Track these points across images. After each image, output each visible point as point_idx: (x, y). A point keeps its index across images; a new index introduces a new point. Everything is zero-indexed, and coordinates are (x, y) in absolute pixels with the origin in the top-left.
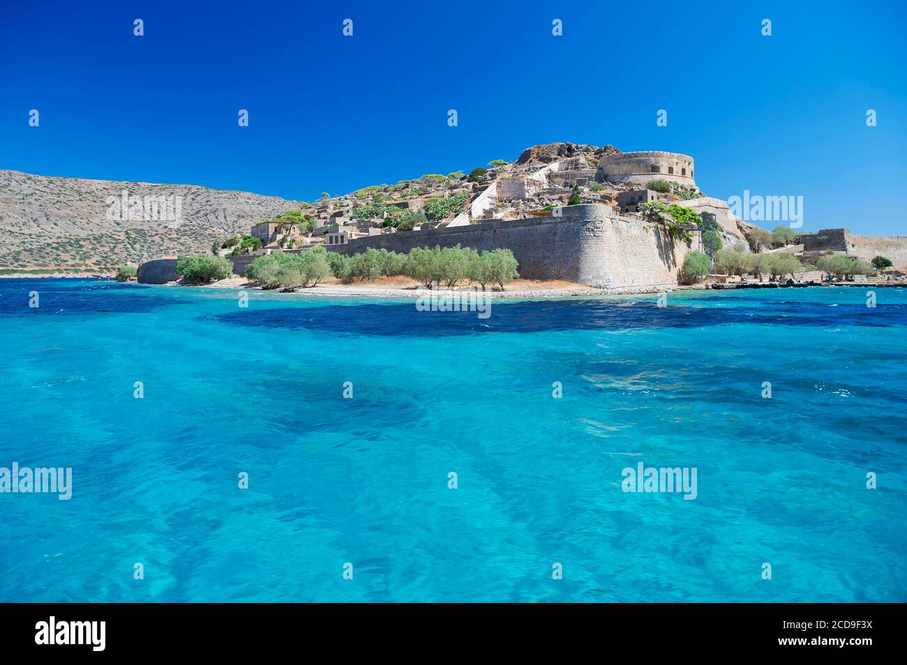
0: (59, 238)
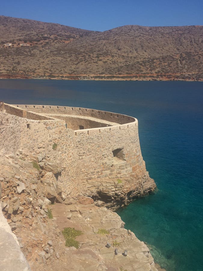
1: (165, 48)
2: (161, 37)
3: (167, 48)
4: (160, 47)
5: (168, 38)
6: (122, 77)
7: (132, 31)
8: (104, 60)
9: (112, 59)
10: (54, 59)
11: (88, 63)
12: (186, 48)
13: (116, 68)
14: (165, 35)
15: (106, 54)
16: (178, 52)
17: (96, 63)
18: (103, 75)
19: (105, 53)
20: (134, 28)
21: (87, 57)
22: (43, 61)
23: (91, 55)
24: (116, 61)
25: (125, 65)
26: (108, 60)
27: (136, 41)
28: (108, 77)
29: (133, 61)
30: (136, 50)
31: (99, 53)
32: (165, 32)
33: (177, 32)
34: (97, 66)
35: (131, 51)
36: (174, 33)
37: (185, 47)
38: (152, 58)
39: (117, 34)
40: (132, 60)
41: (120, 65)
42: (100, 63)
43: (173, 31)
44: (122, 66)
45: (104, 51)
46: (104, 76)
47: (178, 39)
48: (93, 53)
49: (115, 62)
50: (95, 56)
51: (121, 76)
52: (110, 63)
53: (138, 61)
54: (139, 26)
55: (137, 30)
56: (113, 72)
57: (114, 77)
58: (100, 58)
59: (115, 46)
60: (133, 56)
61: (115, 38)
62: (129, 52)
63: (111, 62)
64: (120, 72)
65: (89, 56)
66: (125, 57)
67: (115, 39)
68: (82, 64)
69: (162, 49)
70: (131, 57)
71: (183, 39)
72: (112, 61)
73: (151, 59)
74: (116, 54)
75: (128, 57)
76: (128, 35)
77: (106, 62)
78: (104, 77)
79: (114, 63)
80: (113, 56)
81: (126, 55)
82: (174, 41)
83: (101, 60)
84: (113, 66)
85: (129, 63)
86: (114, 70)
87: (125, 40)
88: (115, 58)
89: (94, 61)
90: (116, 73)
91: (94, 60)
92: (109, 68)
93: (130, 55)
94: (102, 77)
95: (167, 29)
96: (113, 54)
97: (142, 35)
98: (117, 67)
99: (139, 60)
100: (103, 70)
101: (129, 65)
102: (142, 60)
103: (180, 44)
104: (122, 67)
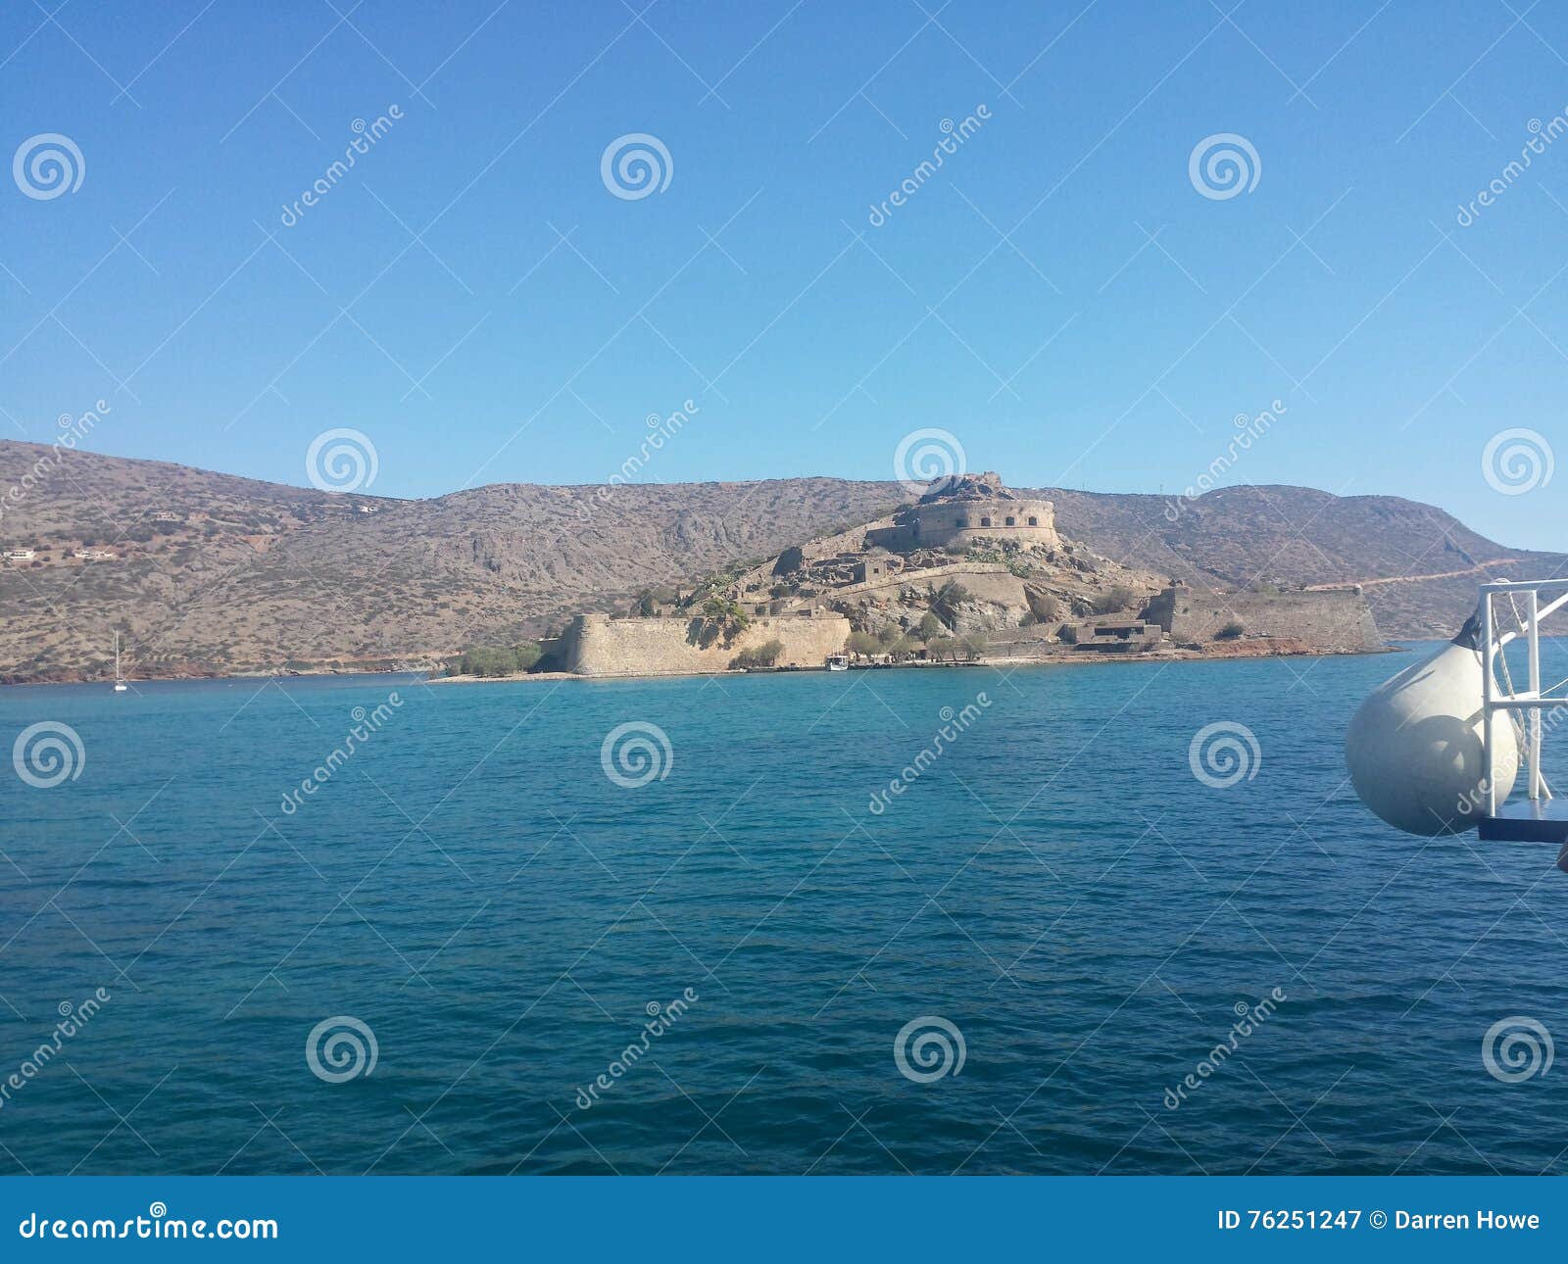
0: (583, 595)
1: (637, 560)
2: (621, 525)
3: (644, 560)
4: (621, 558)
5: (643, 526)
7: (521, 506)
8: (458, 606)
9: (479, 600)
10: (279, 608)
11: (404, 616)
12: (704, 559)
13: (504, 628)
14: (628, 516)
15: (454, 583)
16: (682, 573)
17: (432, 614)
19: (448, 582)
20: (526, 494)
21: (392, 596)
22: (240, 615)
23: (404, 588)
25: (528, 619)
27: (542, 538)
29: (549, 604)
30: (547, 568)
31: (428, 581)
32: (628, 506)
33: (663, 505)
34: (440, 624)
35: (533, 574)
36: (654, 509)
37: (700, 554)
38: (605, 594)
39: (471, 516)
40: (544, 602)
41: (512, 618)
42: (447, 614)
43: (650, 502)
45: (441, 576)
47: (675, 529)
48: (405, 582)
50: (420, 591)
53: (563, 603)
54: (538, 488)
55: (536, 501)
58: (441, 599)
59: (476, 557)
60: (544, 589)
61: (471, 530)
62: (528, 575)
63: (478, 610)
65: (400, 592)
66: (520, 593)
67: (473, 534)
68: (386, 622)
69: (631, 564)
70: (540, 593)
71: (691, 529)
73: (603, 597)
74: (488, 583)
75: (529, 592)
76: (513, 518)
79: (492, 612)
80: (479, 591)
81: (518, 585)
82: (663, 536)
83: (444, 606)
84: (490, 622)
85: (538, 613)
87: (508, 537)
88: (489, 597)
89: (425, 609)
91: (420, 604)
93: (534, 587)
95: (629, 496)
96: (476, 584)
97: (555, 517)
99: (568, 602)
101: (541, 617)
102: (576, 599)
103: (683, 546)
104: (519, 625)
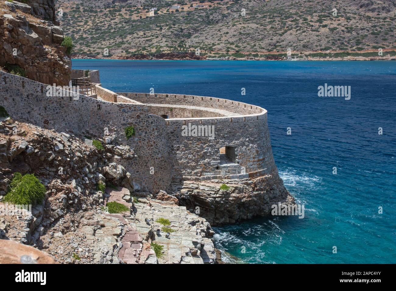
6: (364, 55)
18: (328, 52)
24: (353, 27)
26: (339, 25)
28: (337, 55)
44: (366, 36)
46: (330, 53)
49: (351, 28)
51: (362, 52)
52: (343, 31)
56: (347, 46)
57: (348, 54)
64: (360, 46)
72: (346, 26)
77: (335, 29)
78: (330, 55)
86: (348, 43)
90: (352, 47)
92: (339, 40)
94: (325, 55)
98: (355, 38)
100: (328, 42)
